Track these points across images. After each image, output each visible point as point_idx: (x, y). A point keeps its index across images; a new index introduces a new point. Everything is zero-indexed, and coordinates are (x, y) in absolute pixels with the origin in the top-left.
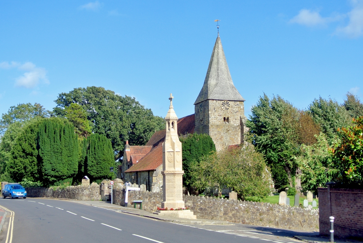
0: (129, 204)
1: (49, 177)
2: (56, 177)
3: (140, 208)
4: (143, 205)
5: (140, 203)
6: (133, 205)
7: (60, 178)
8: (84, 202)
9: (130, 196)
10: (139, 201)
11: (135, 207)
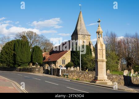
0: (62, 75)
1: (19, 63)
2: (22, 63)
3: (67, 77)
4: (68, 76)
5: (67, 75)
6: (63, 76)
7: (23, 63)
8: (37, 74)
9: (62, 72)
10: (67, 74)
11: (64, 77)
